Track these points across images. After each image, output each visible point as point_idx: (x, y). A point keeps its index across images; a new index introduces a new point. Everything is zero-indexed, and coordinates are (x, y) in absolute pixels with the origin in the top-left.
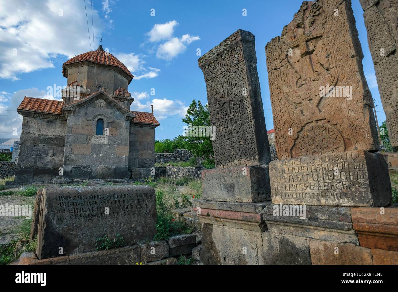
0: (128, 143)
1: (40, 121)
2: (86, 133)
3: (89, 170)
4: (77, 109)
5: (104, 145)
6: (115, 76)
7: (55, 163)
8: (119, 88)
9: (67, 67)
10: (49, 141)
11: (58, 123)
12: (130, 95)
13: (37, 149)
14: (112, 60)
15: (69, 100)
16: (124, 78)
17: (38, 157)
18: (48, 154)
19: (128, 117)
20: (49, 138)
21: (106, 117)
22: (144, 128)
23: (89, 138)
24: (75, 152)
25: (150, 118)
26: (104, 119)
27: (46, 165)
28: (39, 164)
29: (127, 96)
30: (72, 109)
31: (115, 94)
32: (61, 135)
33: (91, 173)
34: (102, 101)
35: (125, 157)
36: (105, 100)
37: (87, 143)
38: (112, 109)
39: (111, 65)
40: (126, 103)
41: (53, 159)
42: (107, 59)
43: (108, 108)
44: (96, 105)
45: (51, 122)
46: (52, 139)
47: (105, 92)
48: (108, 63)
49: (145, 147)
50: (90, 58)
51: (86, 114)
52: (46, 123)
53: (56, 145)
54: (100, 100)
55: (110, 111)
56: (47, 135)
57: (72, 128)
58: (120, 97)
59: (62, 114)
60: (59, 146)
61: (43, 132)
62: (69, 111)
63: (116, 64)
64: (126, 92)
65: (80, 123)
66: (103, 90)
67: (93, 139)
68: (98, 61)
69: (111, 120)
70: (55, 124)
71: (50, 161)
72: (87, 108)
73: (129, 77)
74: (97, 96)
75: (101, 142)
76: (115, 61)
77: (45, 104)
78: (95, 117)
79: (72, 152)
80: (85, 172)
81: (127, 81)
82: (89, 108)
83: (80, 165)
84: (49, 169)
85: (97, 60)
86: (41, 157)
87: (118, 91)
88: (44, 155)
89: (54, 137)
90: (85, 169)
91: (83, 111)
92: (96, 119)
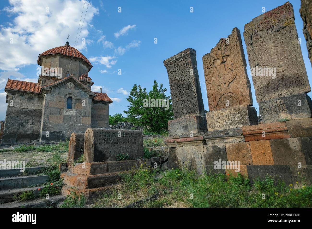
0: (91, 115)
1: (22, 98)
2: (59, 107)
3: (62, 134)
4: (53, 89)
5: (73, 116)
6: (80, 65)
7: (34, 130)
8: (83, 74)
9: (42, 58)
10: (28, 113)
11: (36, 99)
12: (91, 80)
13: (20, 119)
14: (77, 54)
15: (45, 82)
16: (86, 67)
17: (20, 125)
18: (28, 123)
19: (90, 96)
20: (29, 111)
21: (74, 96)
22: (101, 104)
23: (61, 111)
24: (51, 122)
25: (105, 97)
26: (73, 97)
27: (27, 131)
28: (21, 131)
29: (89, 80)
30: (49, 89)
31: (79, 79)
32: (39, 109)
33: (63, 137)
34: (72, 84)
35: (88, 125)
36: (73, 83)
37: (60, 115)
38: (79, 90)
39: (77, 57)
40: (88, 86)
41: (32, 127)
42: (74, 53)
43: (76, 89)
44: (67, 87)
45: (30, 99)
46: (31, 112)
47: (74, 77)
48: (74, 55)
49: (102, 119)
50: (61, 51)
51: (59, 93)
52: (27, 99)
53: (34, 116)
54: (69, 83)
55: (77, 91)
56: (27, 109)
57: (48, 103)
58: (83, 81)
59: (40, 93)
60: (37, 117)
61: (24, 106)
62: (47, 91)
63: (81, 57)
64: (88, 78)
65: (55, 100)
66: (72, 75)
67: (64, 112)
68: (68, 54)
69: (78, 98)
70: (34, 100)
71: (30, 128)
72: (60, 89)
73: (89, 66)
74: (67, 80)
75: (70, 114)
76: (80, 55)
77: (25, 85)
78: (66, 95)
79: (49, 121)
80: (58, 136)
81: (88, 69)
82: (62, 89)
83: (55, 131)
84: (29, 135)
85: (66, 53)
86: (23, 125)
87: (82, 77)
88: (25, 124)
89: (33, 110)
90: (59, 134)
91: (57, 91)
92: (67, 97)
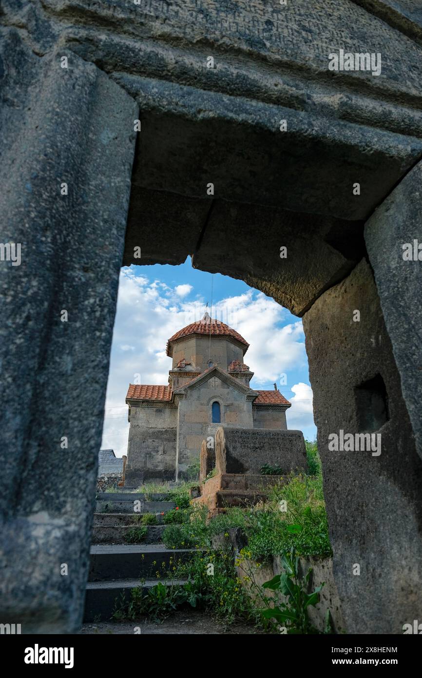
1: (148, 411)
2: (201, 421)
4: (190, 392)
7: (166, 464)
10: (158, 435)
11: (167, 412)
13: (146, 446)
15: (178, 382)
17: (148, 456)
18: (158, 451)
19: (249, 397)
20: (159, 432)
21: (223, 399)
22: (270, 411)
23: (204, 428)
24: (190, 447)
26: (221, 402)
27: (157, 466)
28: (149, 465)
30: (183, 392)
32: (172, 427)
36: (219, 378)
37: (203, 434)
38: (229, 388)
41: (164, 459)
43: (224, 388)
44: (210, 385)
45: (159, 412)
46: (162, 433)
47: (219, 368)
51: (199, 397)
52: (155, 413)
53: (166, 440)
54: (213, 378)
55: (226, 391)
56: (156, 428)
57: (184, 416)
59: (171, 400)
60: (169, 440)
61: (152, 423)
62: (181, 395)
65: (193, 409)
66: (217, 365)
67: (209, 429)
69: (230, 402)
70: (164, 413)
71: (161, 460)
72: (200, 389)
74: (209, 374)
78: (210, 399)
84: (160, 471)
86: (151, 456)
88: (154, 454)
89: (164, 430)
91: (195, 394)
92: (212, 402)
